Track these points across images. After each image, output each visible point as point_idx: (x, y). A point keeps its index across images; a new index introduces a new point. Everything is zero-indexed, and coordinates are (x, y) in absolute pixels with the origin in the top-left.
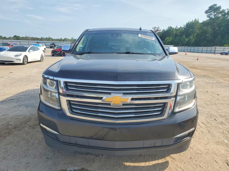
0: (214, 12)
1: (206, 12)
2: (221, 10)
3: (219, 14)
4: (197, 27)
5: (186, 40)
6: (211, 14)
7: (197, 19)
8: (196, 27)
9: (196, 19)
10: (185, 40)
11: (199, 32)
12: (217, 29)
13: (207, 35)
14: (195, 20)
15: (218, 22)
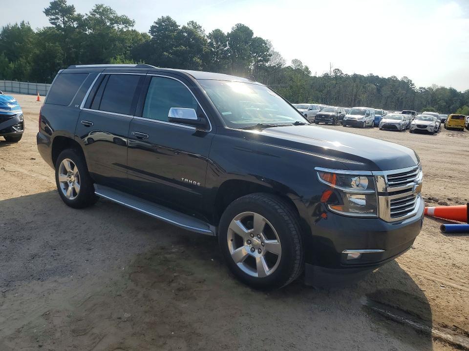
0: (63, 16)
1: (47, 12)
2: (76, 13)
3: (73, 23)
4: (31, 40)
5: (12, 65)
6: (58, 19)
7: (27, 23)
8: (29, 40)
9: (23, 22)
10: (8, 67)
11: (38, 52)
12: (73, 50)
13: (58, 61)
14: (23, 24)
15: (72, 36)
